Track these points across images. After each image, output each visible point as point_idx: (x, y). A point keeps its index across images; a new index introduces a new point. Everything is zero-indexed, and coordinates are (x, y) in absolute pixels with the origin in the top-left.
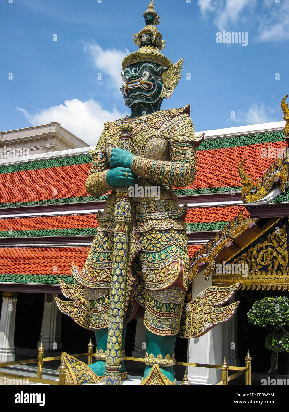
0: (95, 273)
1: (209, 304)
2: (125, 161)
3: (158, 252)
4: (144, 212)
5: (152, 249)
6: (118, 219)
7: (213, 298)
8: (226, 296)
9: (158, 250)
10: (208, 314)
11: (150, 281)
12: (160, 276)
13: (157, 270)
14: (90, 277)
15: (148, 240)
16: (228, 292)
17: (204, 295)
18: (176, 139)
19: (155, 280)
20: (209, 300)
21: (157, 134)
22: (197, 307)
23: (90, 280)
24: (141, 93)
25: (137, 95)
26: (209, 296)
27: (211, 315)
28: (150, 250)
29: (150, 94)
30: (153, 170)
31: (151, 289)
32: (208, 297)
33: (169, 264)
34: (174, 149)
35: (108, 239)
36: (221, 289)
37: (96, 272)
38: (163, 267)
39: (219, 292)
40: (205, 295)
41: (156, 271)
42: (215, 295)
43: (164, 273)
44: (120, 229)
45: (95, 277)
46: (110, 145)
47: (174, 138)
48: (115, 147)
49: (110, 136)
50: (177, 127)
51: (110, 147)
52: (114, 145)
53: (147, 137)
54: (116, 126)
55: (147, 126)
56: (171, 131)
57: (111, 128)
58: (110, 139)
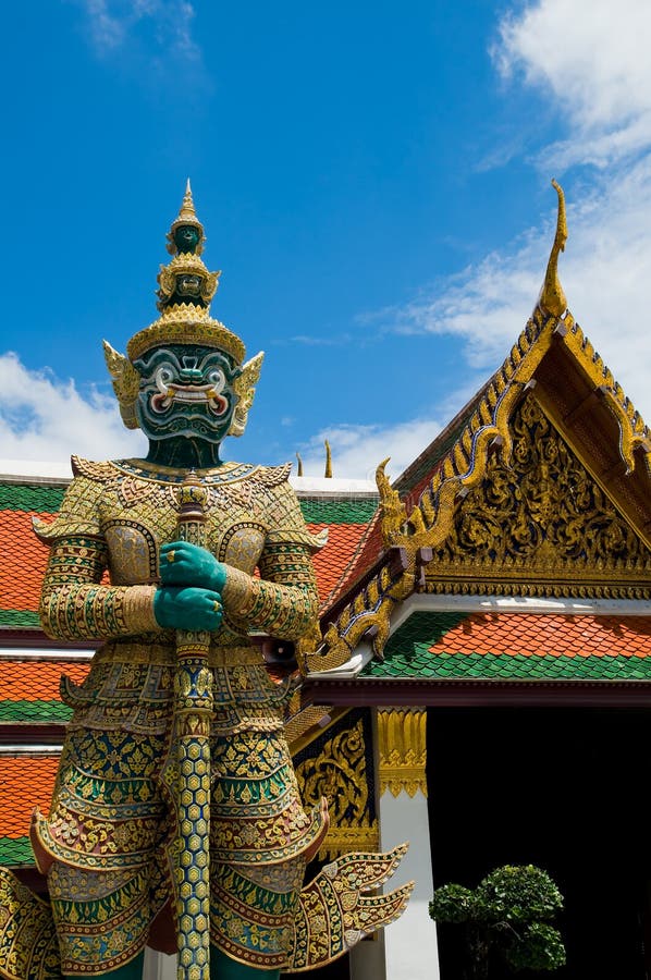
0: (103, 832)
1: (351, 890)
2: (212, 576)
3: (263, 781)
4: (225, 690)
5: (250, 774)
6: (197, 706)
7: (358, 878)
8: (383, 871)
9: (262, 776)
10: (352, 911)
11: (246, 846)
12: (273, 834)
13: (265, 820)
14: (87, 844)
15: (239, 753)
16: (389, 863)
17: (336, 872)
18: (286, 537)
19: (262, 842)
20: (351, 883)
21: (250, 520)
22: (320, 898)
23: (91, 851)
24: (203, 417)
25: (192, 420)
26: (348, 873)
27: (359, 914)
28: (245, 775)
29: (219, 423)
30: (261, 600)
31: (249, 864)
32: (347, 875)
33: (287, 806)
34: (281, 558)
35: (135, 749)
36: (373, 858)
37: (104, 829)
38: (277, 813)
39: (368, 864)
40: (339, 872)
41: (261, 824)
42: (361, 870)
43: (282, 827)
44: (199, 727)
45: (103, 843)
46: (131, 526)
47: (281, 534)
48: (149, 533)
49: (124, 503)
50: (284, 512)
51: (132, 530)
52: (144, 528)
53: (229, 523)
54: (132, 478)
55: (223, 497)
56: (273, 518)
57: (112, 480)
58: (127, 510)
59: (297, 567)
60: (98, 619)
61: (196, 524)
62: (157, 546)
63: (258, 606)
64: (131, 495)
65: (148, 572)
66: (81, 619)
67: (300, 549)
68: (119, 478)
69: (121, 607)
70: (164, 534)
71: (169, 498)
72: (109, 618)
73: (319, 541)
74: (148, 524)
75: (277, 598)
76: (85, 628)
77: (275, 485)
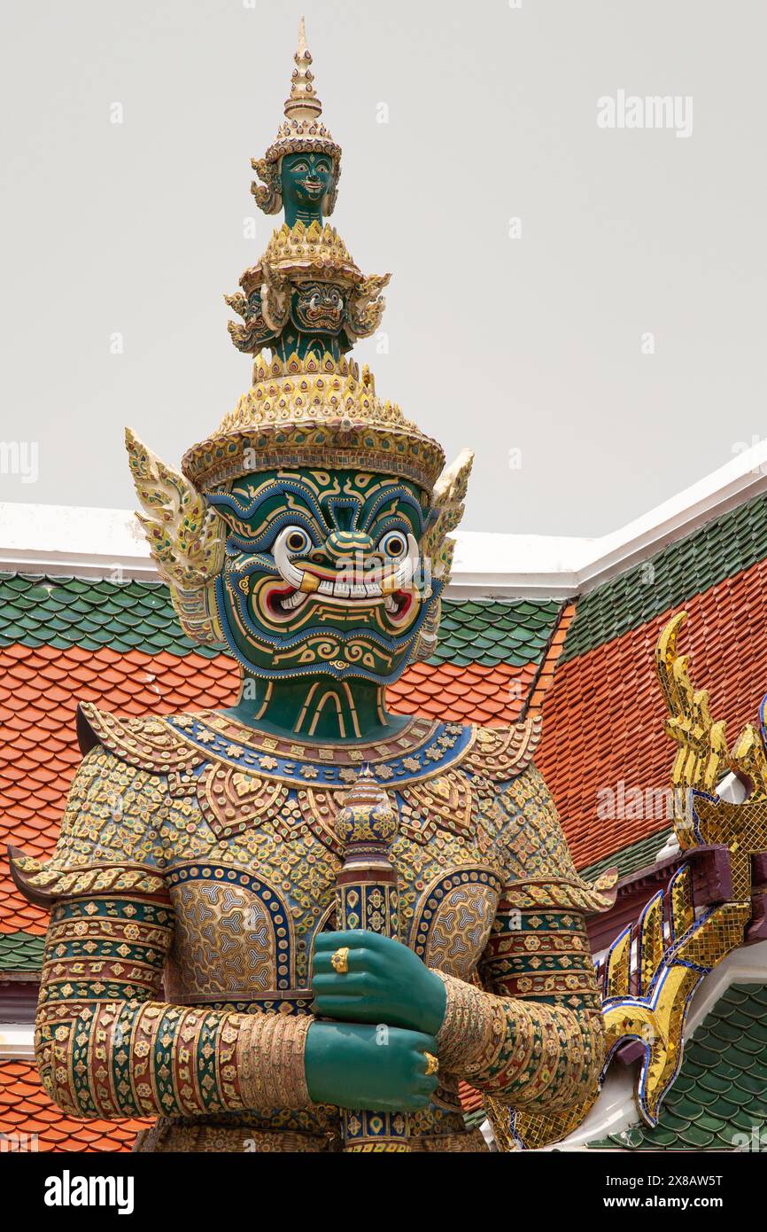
18: (541, 896)
21: (474, 863)
29: (399, 642)
34: (533, 942)
46: (236, 882)
47: (532, 890)
48: (274, 898)
49: (217, 829)
50: (535, 839)
51: (240, 892)
52: (264, 887)
53: (436, 875)
54: (224, 767)
55: (416, 815)
56: (514, 854)
57: (183, 772)
58: (223, 844)
59: (565, 961)
60: (181, 1083)
61: (382, 889)
62: (291, 926)
63: (500, 1058)
64: (230, 811)
65: (273, 978)
66: (144, 1079)
67: (567, 921)
68: (195, 768)
69: (233, 1061)
70: (305, 899)
71: (309, 819)
72: (207, 1081)
73: (600, 898)
74: (272, 878)
75: (537, 1038)
76: (150, 1099)
77: (513, 778)
